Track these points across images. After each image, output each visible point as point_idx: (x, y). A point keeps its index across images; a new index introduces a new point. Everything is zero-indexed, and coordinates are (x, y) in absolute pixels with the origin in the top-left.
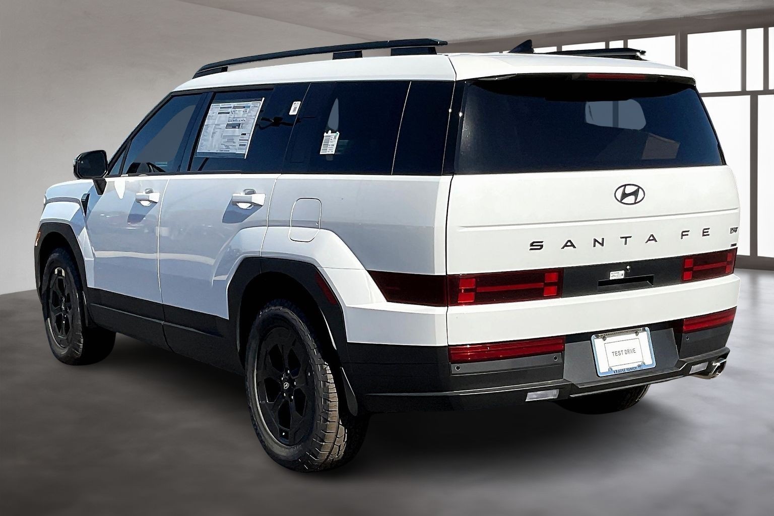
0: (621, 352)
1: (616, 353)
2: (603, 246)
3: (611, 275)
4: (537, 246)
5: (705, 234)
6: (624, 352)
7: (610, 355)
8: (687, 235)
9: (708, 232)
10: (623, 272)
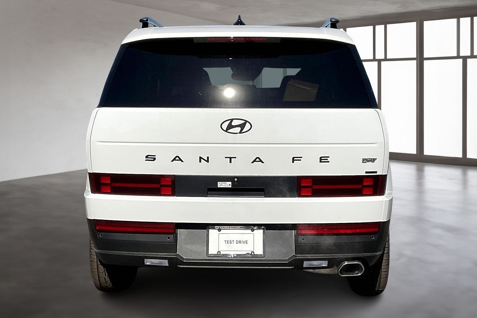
0: (232, 242)
1: (227, 242)
2: (208, 162)
3: (218, 184)
4: (151, 158)
5: (322, 161)
6: (235, 242)
7: (222, 242)
8: (300, 160)
9: (327, 159)
10: (230, 183)
